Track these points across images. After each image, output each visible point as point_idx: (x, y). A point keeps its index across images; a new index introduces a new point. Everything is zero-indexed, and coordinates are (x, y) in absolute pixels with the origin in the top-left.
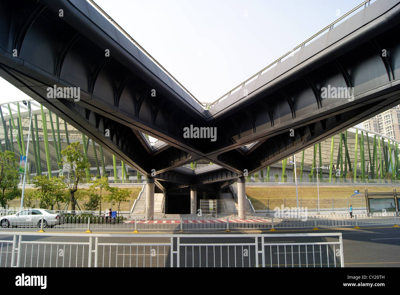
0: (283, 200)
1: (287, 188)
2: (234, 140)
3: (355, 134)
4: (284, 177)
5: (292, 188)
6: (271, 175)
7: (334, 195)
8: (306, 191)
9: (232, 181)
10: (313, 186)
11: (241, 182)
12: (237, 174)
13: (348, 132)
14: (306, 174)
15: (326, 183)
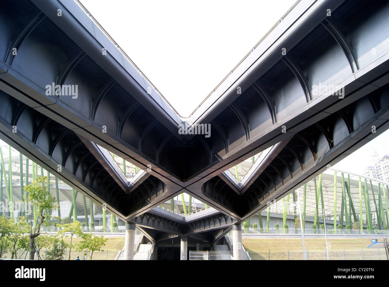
0: (286, 253)
1: (289, 240)
2: (220, 157)
3: (358, 181)
4: (286, 228)
5: (295, 240)
6: (271, 226)
7: (342, 247)
8: (311, 243)
9: (227, 229)
10: (318, 238)
11: (237, 230)
12: (232, 219)
13: (351, 179)
14: (308, 225)
15: (331, 235)
